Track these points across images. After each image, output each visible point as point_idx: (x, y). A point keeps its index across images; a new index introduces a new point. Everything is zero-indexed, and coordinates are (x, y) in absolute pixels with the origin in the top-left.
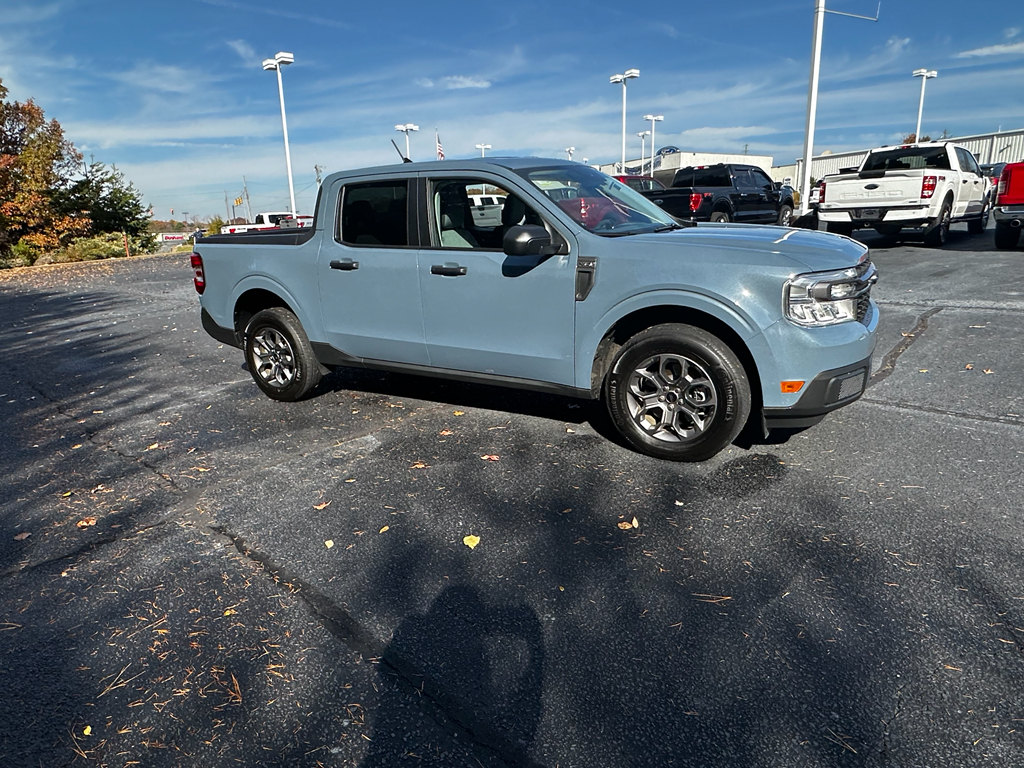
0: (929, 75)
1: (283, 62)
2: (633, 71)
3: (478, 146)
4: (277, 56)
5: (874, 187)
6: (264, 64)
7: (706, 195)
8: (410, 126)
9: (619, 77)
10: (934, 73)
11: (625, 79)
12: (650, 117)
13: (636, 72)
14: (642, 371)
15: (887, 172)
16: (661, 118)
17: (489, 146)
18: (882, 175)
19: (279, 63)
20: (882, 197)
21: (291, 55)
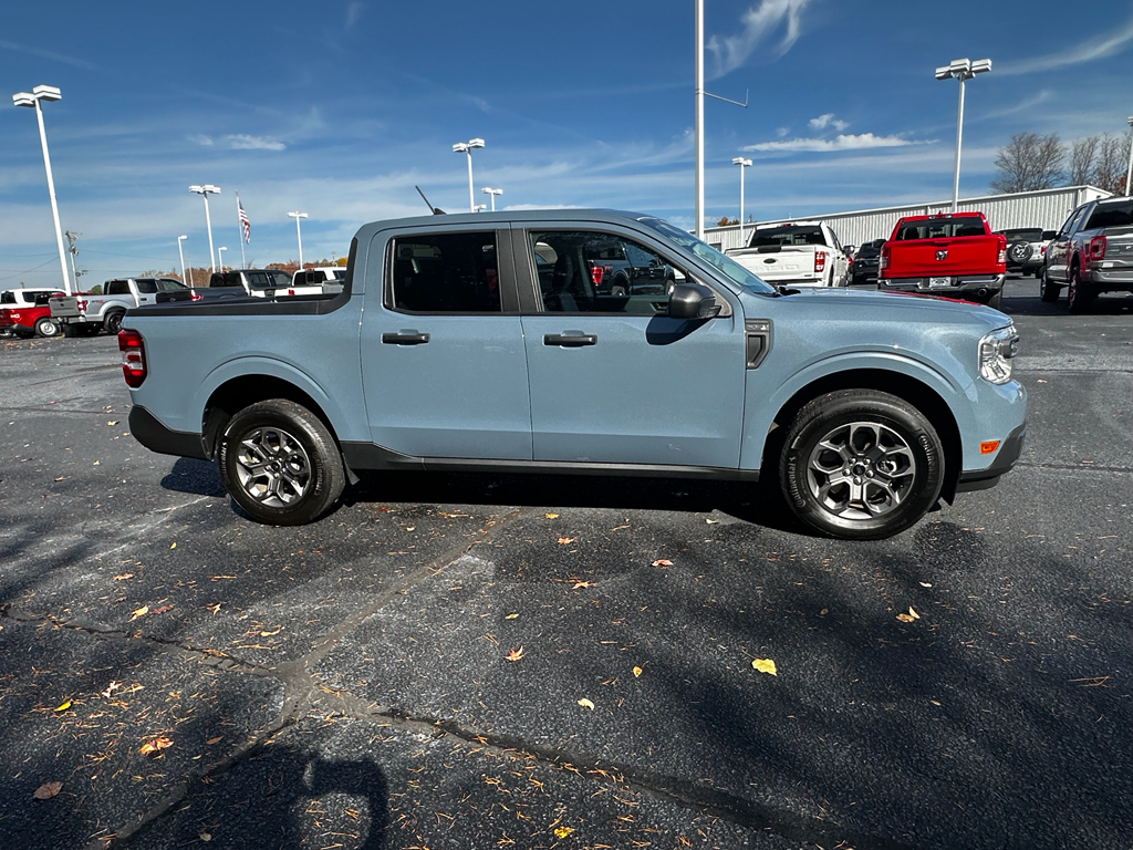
0: (745, 163)
1: (44, 98)
2: (478, 140)
3: (291, 214)
4: (36, 90)
5: (773, 261)
6: (15, 97)
8: (209, 187)
9: (463, 146)
10: (750, 162)
11: (469, 148)
12: (488, 190)
13: (481, 142)
15: (783, 248)
16: (500, 191)
17: (305, 215)
18: (779, 250)
19: (39, 99)
20: (780, 270)
21: (58, 91)
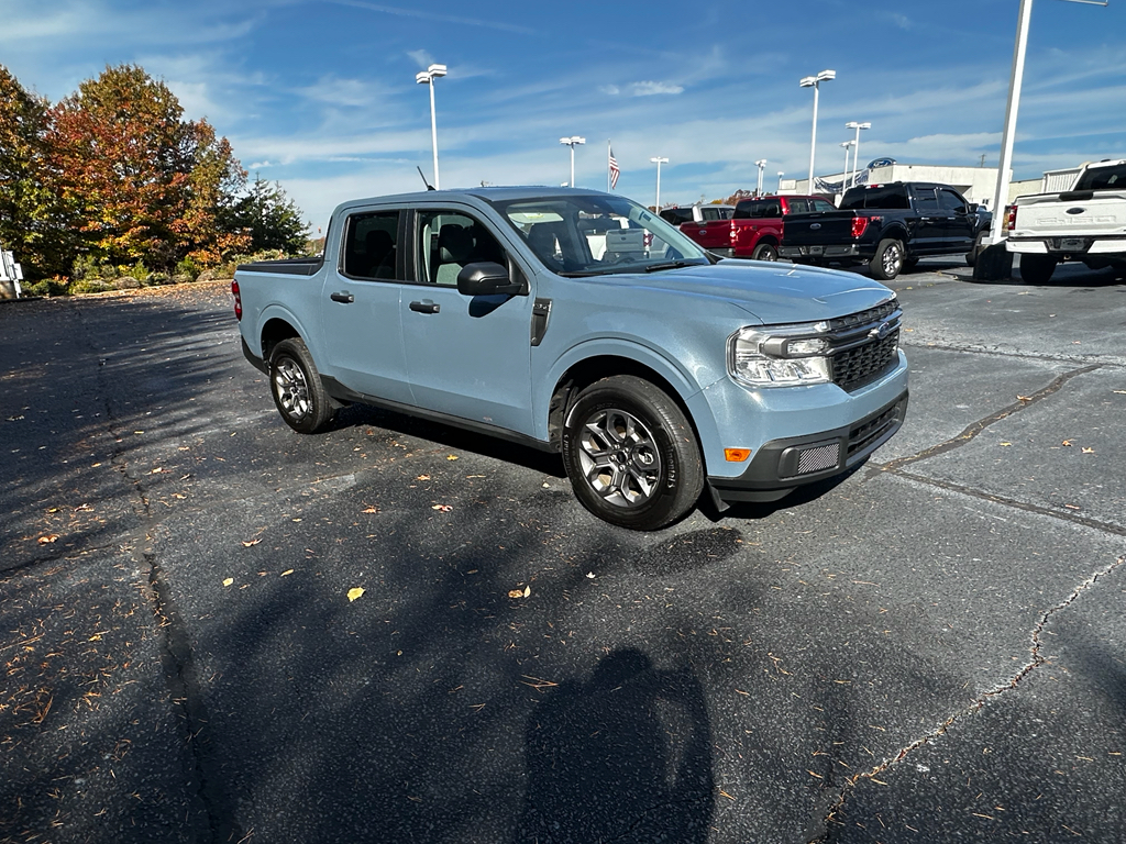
1: (435, 75)
2: (828, 72)
3: (654, 160)
4: (430, 69)
6: (418, 76)
7: (873, 218)
8: (576, 139)
9: (811, 80)
11: (818, 82)
12: (853, 124)
13: (831, 74)
14: (594, 426)
15: (1096, 193)
16: (868, 125)
17: (666, 160)
19: (433, 76)
20: (1089, 223)
21: (444, 67)
